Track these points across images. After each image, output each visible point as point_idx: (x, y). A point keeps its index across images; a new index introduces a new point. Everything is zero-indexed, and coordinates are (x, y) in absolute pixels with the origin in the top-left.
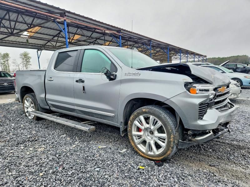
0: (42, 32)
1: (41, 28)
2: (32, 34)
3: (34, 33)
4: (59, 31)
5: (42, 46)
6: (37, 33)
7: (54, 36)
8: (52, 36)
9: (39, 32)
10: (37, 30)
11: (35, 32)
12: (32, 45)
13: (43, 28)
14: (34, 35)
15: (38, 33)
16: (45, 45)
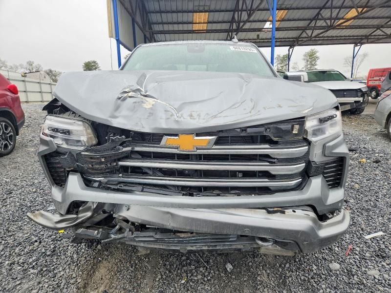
0: (291, 18)
1: (288, 12)
2: (277, 24)
3: (279, 22)
4: (317, 9)
5: (295, 39)
6: (283, 20)
7: (311, 20)
8: (308, 20)
9: (286, 18)
10: (282, 15)
11: (280, 19)
12: (281, 41)
13: (291, 11)
14: (279, 25)
15: (285, 20)
16: (299, 37)
